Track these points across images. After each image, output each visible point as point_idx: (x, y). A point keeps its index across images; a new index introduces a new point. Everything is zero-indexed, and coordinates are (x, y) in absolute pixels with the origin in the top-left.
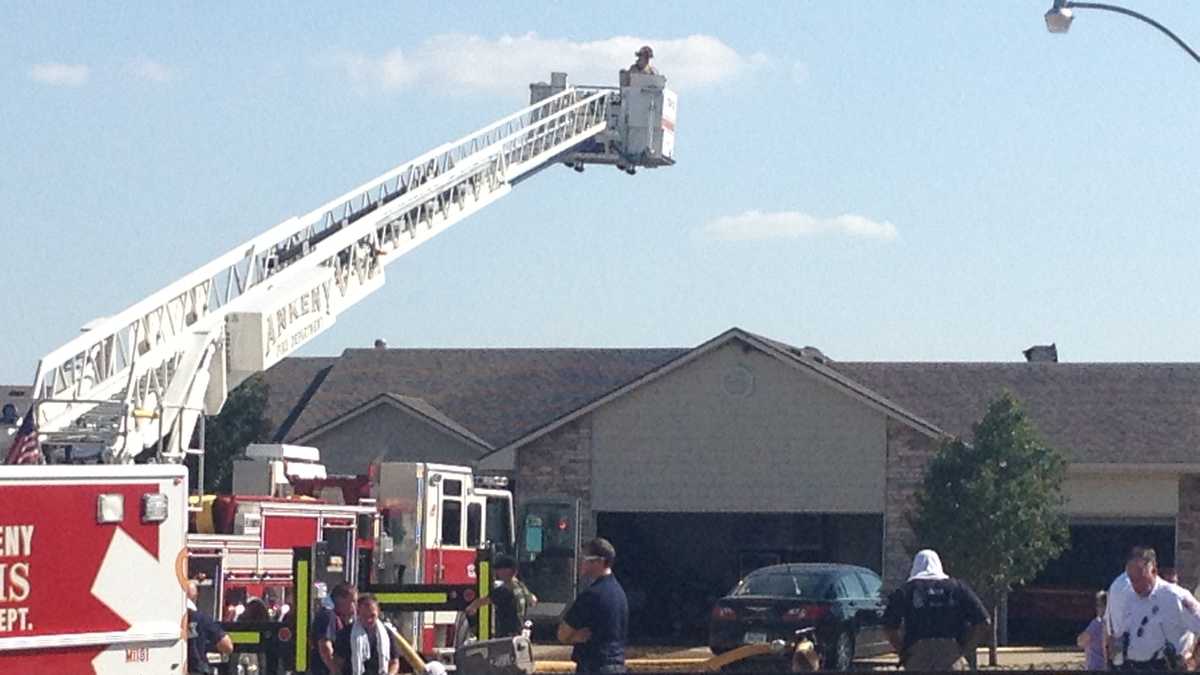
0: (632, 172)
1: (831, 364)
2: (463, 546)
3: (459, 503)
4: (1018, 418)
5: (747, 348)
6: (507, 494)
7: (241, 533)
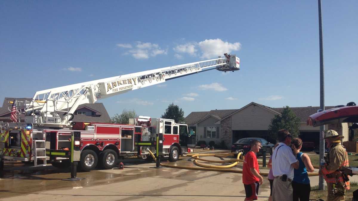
0: (233, 71)
1: (272, 108)
2: (172, 133)
3: (171, 126)
4: (289, 111)
5: (255, 105)
6: (187, 125)
7: (87, 130)
